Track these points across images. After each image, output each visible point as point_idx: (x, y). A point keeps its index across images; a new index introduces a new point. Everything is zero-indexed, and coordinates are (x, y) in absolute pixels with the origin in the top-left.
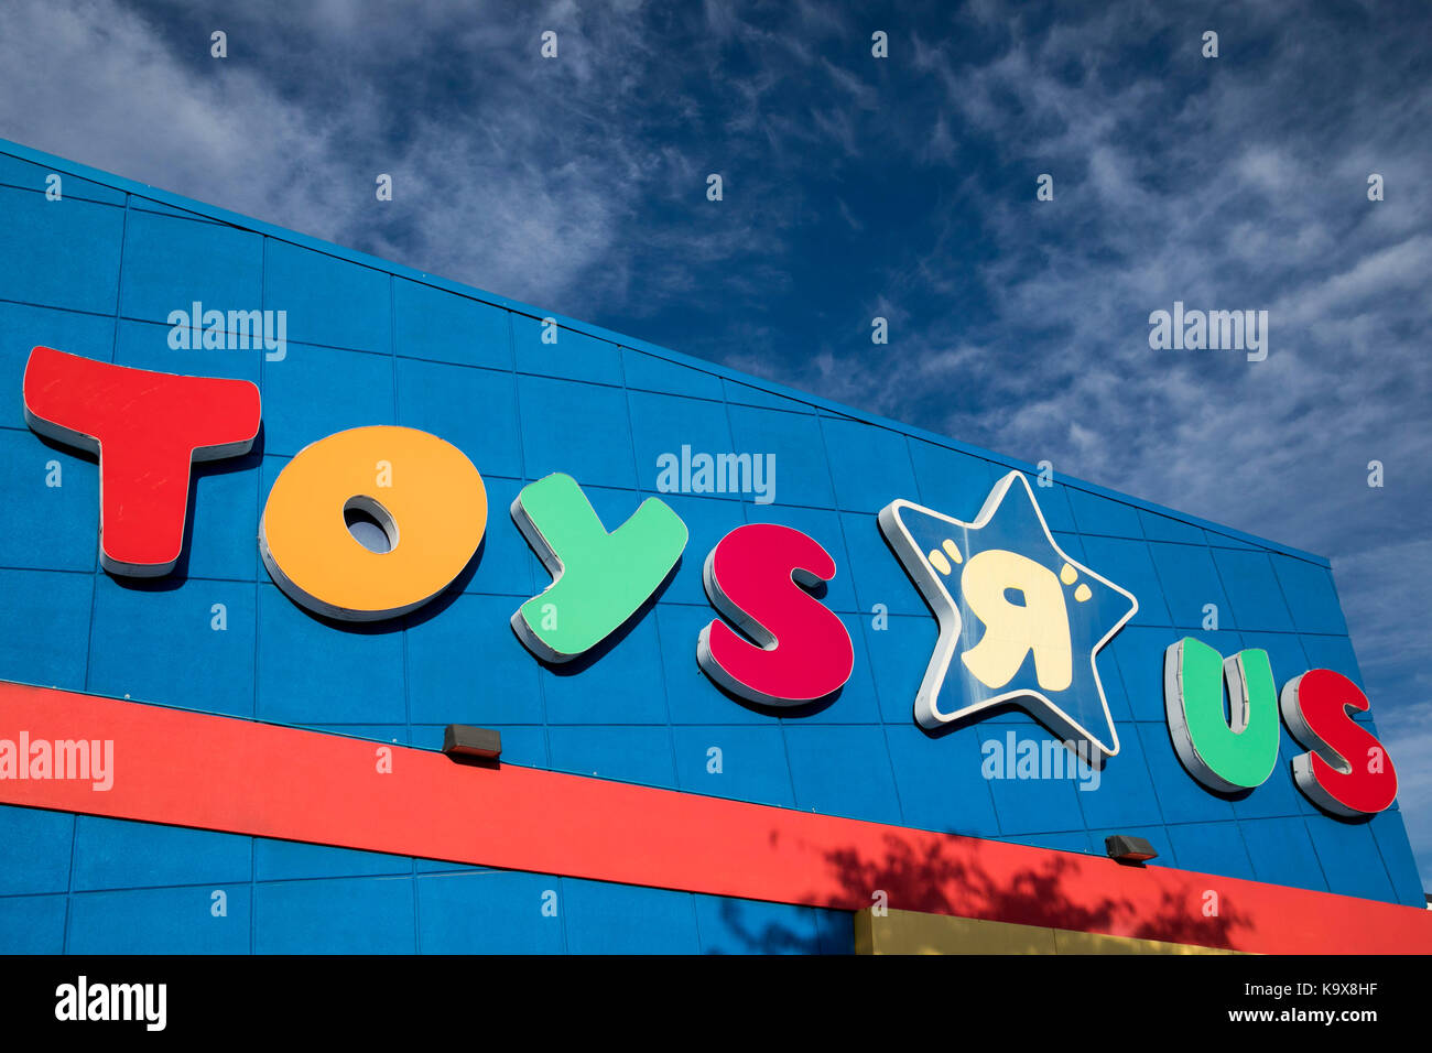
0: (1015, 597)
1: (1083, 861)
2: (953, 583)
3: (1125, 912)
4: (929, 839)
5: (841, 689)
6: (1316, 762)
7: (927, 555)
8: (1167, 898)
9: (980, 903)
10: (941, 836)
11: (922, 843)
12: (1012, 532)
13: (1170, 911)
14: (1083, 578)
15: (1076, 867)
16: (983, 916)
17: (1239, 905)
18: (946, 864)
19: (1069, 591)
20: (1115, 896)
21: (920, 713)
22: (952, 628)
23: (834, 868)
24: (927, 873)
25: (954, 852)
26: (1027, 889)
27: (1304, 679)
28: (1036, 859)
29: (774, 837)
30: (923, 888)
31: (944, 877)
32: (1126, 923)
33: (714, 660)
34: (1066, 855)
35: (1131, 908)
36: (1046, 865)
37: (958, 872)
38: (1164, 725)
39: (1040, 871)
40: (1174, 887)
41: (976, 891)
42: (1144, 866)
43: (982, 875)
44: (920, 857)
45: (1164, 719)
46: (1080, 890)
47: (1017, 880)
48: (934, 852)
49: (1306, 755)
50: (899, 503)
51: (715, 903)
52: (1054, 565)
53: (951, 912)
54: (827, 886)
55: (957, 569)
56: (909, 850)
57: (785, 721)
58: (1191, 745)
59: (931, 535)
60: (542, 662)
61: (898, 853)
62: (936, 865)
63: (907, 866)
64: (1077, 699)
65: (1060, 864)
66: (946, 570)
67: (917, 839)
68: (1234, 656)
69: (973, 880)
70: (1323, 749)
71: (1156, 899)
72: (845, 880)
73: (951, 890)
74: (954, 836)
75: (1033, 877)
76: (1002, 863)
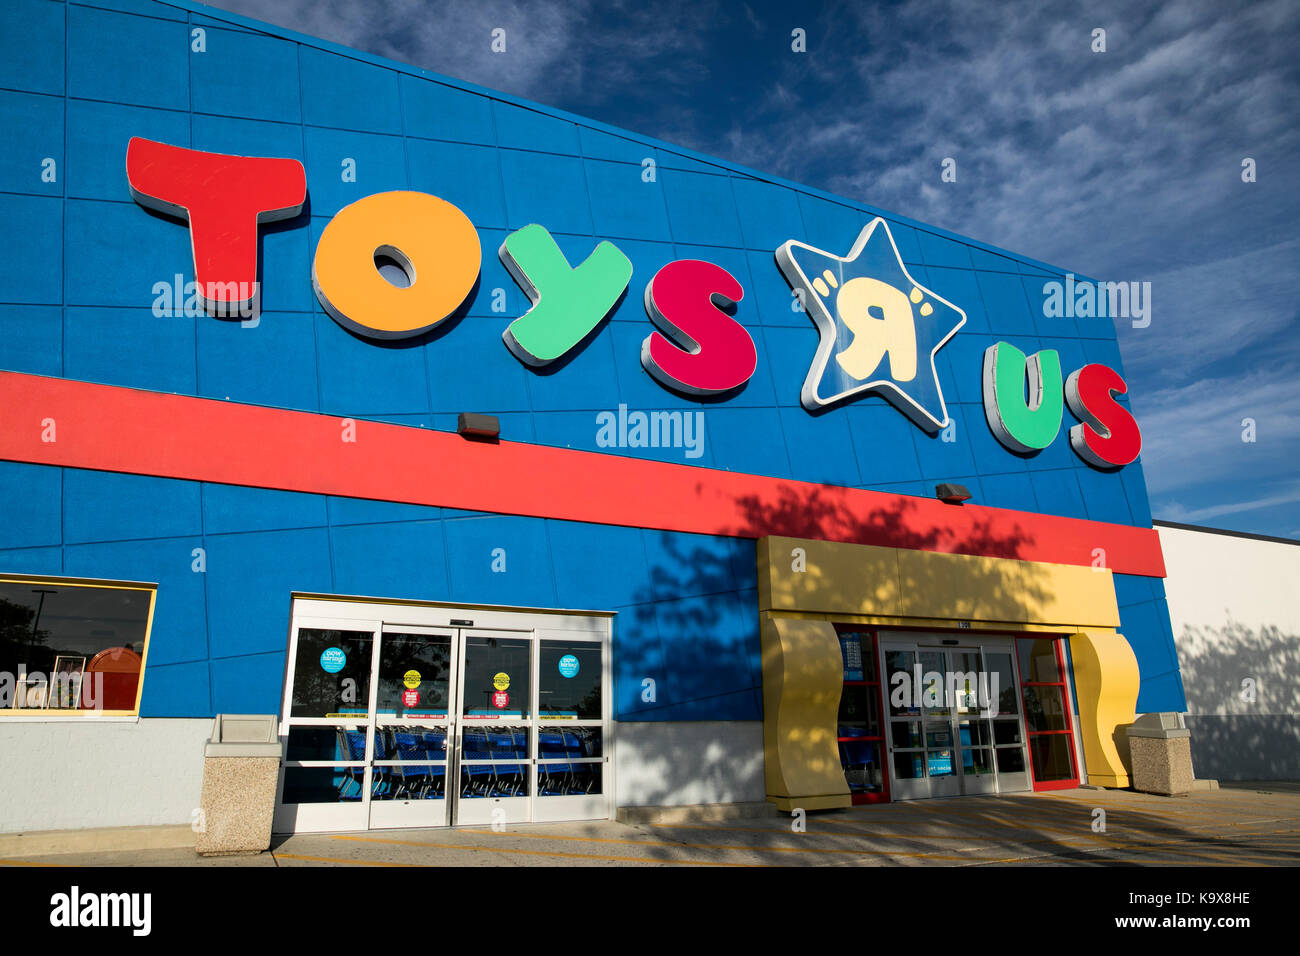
0: (876, 313)
1: (918, 501)
2: (831, 302)
3: (947, 536)
4: (811, 488)
5: (747, 383)
6: (1087, 431)
7: (811, 282)
8: (977, 526)
9: (846, 532)
10: (819, 486)
11: (805, 491)
12: (875, 264)
13: (978, 535)
14: (927, 298)
15: (914, 506)
16: (848, 540)
17: (1026, 530)
18: (822, 505)
19: (916, 308)
20: (941, 525)
21: (805, 398)
22: (829, 336)
23: (742, 510)
24: (809, 511)
25: (829, 496)
26: (879, 521)
27: (1083, 371)
28: (886, 501)
29: (699, 488)
30: (805, 521)
31: (820, 514)
32: (947, 543)
33: (654, 362)
34: (909, 499)
35: (951, 533)
36: (893, 505)
37: (831, 510)
38: (981, 406)
39: (889, 509)
40: (982, 518)
41: (843, 524)
42: (962, 505)
43: (848, 512)
44: (803, 500)
45: (981, 401)
46: (916, 522)
47: (873, 515)
48: (814, 497)
49: (1080, 425)
50: (791, 243)
51: (657, 535)
52: (906, 289)
53: (825, 538)
54: (737, 521)
55: (834, 292)
56: (796, 496)
57: (706, 405)
58: (1000, 419)
59: (815, 266)
60: (526, 366)
61: (788, 498)
62: (815, 506)
63: (794, 507)
64: (920, 385)
65: (903, 504)
66: (826, 293)
67: (801, 488)
68: (1033, 356)
69: (841, 515)
70: (1092, 421)
71: (969, 526)
72: (750, 518)
73: (825, 523)
74: (828, 485)
75: (883, 513)
76: (862, 504)
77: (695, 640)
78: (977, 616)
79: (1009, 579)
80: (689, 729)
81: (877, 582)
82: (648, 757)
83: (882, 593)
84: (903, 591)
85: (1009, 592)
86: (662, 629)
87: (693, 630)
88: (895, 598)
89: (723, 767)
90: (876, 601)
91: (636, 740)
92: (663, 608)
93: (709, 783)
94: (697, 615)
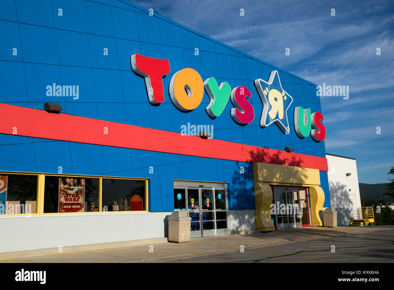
0: (276, 99)
1: (282, 151)
2: (267, 97)
3: (287, 160)
4: (262, 148)
6: (316, 132)
7: (264, 91)
8: (293, 158)
9: (269, 160)
10: (264, 148)
11: (261, 149)
12: (275, 86)
13: (293, 160)
14: (286, 95)
15: (281, 152)
16: (270, 163)
17: (302, 159)
19: (283, 97)
20: (286, 158)
21: (262, 124)
22: (266, 107)
23: (250, 155)
24: (262, 154)
25: (266, 150)
26: (275, 157)
28: (276, 152)
29: (243, 150)
30: (262, 158)
31: (264, 156)
32: (287, 162)
34: (280, 151)
35: (288, 160)
37: (266, 154)
38: (293, 124)
39: (277, 154)
40: (294, 156)
41: (268, 158)
42: (290, 152)
43: (269, 155)
46: (281, 157)
47: (274, 155)
48: (263, 151)
50: (260, 79)
51: (235, 162)
52: (281, 92)
53: (265, 163)
54: (249, 158)
55: (268, 94)
56: (260, 151)
57: (243, 127)
59: (264, 86)
60: (210, 117)
61: (258, 151)
62: (263, 153)
63: (260, 154)
64: (284, 120)
65: (279, 152)
66: (266, 95)
67: (261, 148)
68: (305, 110)
69: (268, 156)
70: (316, 128)
71: (291, 158)
72: (252, 157)
73: (265, 158)
74: (265, 148)
76: (272, 152)
77: (243, 189)
78: (294, 183)
79: (300, 172)
80: (242, 211)
81: (276, 174)
82: (235, 218)
83: (277, 176)
84: (281, 176)
85: (300, 176)
86: (237, 186)
87: (242, 186)
88: (279, 177)
89: (249, 221)
90: (276, 178)
91: (233, 214)
92: (237, 181)
93: (246, 224)
94: (243, 182)
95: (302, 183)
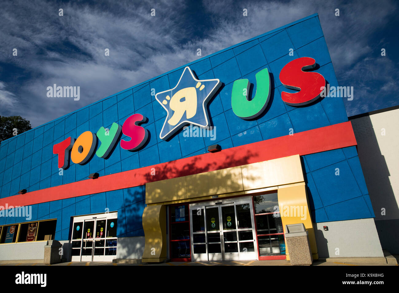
0: (183, 100)
1: (202, 156)
3: (213, 165)
7: (162, 102)
8: (228, 157)
9: (174, 175)
10: (167, 163)
11: (163, 166)
13: (228, 160)
14: (203, 83)
16: (175, 177)
17: (253, 152)
18: (167, 169)
19: (198, 89)
20: (211, 162)
22: (167, 116)
23: (145, 177)
24: (163, 172)
25: (170, 166)
26: (186, 168)
28: (189, 160)
29: (135, 175)
30: (162, 176)
31: (167, 172)
32: (213, 168)
36: (192, 161)
37: (170, 170)
39: (190, 163)
41: (174, 173)
42: (221, 151)
43: (175, 168)
44: (162, 169)
46: (200, 165)
47: (184, 167)
48: (165, 167)
50: (157, 94)
51: (127, 190)
52: (195, 85)
53: (168, 179)
55: (169, 101)
56: (160, 169)
57: (138, 152)
61: (158, 170)
65: (196, 159)
67: (161, 165)
69: (174, 170)
71: (225, 158)
73: (168, 174)
74: (170, 162)
75: (188, 165)
76: (180, 164)
77: (133, 216)
78: (218, 193)
79: (235, 175)
80: (132, 239)
81: (179, 189)
82: (124, 247)
83: (180, 193)
84: (189, 191)
85: (235, 181)
86: (127, 214)
87: (134, 213)
88: (185, 194)
89: (140, 249)
91: (121, 243)
92: (127, 209)
93: (136, 254)
94: (134, 209)
95: (240, 190)
